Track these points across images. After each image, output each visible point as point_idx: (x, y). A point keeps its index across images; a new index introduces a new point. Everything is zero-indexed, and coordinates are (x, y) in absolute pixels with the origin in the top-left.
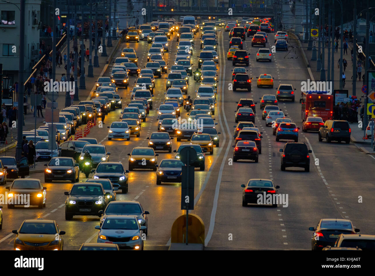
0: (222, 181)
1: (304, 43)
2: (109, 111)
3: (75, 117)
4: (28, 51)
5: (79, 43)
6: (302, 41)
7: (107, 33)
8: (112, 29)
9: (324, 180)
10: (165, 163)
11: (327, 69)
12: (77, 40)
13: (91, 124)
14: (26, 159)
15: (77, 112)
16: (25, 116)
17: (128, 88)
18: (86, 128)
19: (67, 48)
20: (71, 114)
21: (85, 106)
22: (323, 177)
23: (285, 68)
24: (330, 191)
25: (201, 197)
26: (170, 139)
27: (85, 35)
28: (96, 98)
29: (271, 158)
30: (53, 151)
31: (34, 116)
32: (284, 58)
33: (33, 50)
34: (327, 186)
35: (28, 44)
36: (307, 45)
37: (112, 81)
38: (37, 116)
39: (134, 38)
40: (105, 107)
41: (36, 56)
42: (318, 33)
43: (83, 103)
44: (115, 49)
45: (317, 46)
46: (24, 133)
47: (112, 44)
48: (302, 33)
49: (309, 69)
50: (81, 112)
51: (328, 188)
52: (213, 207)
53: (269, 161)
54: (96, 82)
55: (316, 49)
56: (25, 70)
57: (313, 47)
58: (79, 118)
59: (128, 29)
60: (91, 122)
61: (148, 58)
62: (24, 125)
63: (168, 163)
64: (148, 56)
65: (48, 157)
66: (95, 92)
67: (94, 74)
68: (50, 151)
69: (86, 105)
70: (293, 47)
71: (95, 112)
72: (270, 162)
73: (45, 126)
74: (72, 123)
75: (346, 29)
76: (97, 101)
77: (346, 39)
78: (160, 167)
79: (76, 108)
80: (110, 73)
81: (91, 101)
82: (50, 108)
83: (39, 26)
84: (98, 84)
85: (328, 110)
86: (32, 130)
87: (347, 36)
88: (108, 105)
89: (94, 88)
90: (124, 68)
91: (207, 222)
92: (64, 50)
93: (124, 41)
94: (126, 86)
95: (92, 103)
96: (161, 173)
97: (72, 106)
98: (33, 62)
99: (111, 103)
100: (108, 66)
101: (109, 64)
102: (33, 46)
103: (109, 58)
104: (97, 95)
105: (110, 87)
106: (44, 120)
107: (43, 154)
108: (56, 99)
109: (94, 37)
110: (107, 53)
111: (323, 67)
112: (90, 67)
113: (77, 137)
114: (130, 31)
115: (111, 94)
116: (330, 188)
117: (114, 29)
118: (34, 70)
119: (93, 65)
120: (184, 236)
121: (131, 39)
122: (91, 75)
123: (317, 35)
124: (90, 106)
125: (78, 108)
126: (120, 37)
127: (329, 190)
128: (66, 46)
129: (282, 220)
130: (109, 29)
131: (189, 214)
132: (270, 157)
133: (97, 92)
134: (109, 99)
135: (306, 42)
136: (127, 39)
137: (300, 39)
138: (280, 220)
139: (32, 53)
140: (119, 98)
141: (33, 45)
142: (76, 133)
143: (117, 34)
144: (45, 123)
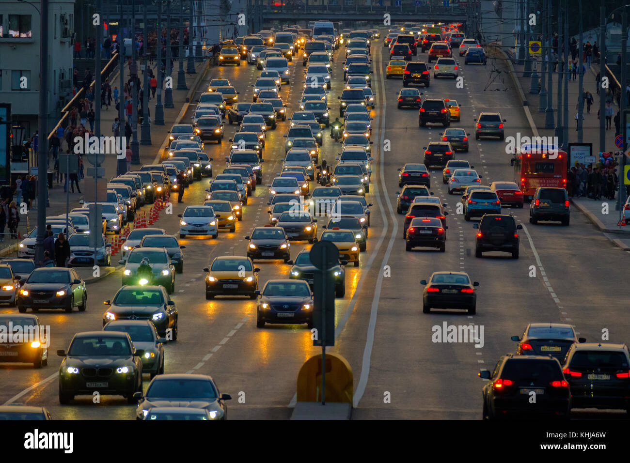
0: (381, 298)
1: (518, 64)
2: (191, 182)
3: (134, 193)
4: (54, 83)
5: (140, 67)
6: (513, 62)
7: (187, 51)
8: (195, 43)
9: (553, 295)
10: (273, 288)
11: (557, 108)
12: (136, 63)
13: (160, 204)
14: (52, 262)
15: (138, 184)
16: (49, 191)
17: (223, 142)
18: (152, 210)
19: (119, 76)
20: (126, 187)
21: (151, 174)
22: (551, 289)
23: (485, 107)
24: (563, 313)
25: (346, 325)
26: (286, 240)
27: (150, 55)
28: (169, 160)
29: (463, 259)
30: (97, 249)
31: (65, 191)
32: (485, 90)
33: (62, 81)
34: (557, 305)
35: (55, 71)
36: (522, 68)
37: (196, 132)
38: (71, 190)
39: (232, 58)
40: (185, 175)
41: (67, 90)
42: (540, 49)
43: (147, 169)
44: (201, 77)
45: (539, 70)
46: (49, 219)
47: (195, 70)
48: (514, 47)
49: (526, 109)
50: (144, 184)
51: (560, 307)
52: (366, 341)
53: (461, 263)
54: (169, 132)
55: (537, 75)
56: (48, 113)
57: (532, 71)
58: (141, 193)
59: (222, 44)
60: (160, 200)
61: (255, 95)
62: (48, 206)
63: (278, 288)
64: (255, 93)
65: (88, 259)
66: (167, 149)
67: (165, 119)
68: (93, 249)
69: (152, 172)
70: (499, 72)
71: (167, 183)
72: (462, 265)
73: (83, 208)
74: (129, 202)
75: (588, 40)
76: (170, 165)
77: (588, 57)
78: (263, 295)
79: (136, 176)
80: (192, 117)
81: (160, 165)
82: (92, 177)
83: (72, 40)
84: (172, 136)
85: (558, 176)
86: (62, 214)
87: (590, 53)
88: (189, 172)
89: (166, 143)
90: (215, 110)
91: (358, 367)
92: (114, 79)
93: (216, 63)
94: (219, 138)
95: (163, 167)
96: (265, 306)
97: (128, 174)
98: (63, 101)
99: (195, 168)
100: (189, 106)
101: (190, 102)
102: (63, 74)
103: (190, 92)
104: (171, 154)
105: (191, 141)
106: (81, 197)
107: (81, 255)
108: (102, 162)
109: (164, 58)
110: (187, 84)
111: (550, 105)
112: (159, 108)
113: (138, 225)
114: (225, 47)
115: (193, 153)
116: (562, 307)
117: (199, 43)
118: (64, 113)
119: (163, 104)
120: (318, 389)
121: (227, 60)
122: (160, 121)
123: (540, 51)
124: (160, 174)
125: (140, 177)
126: (209, 57)
127: (562, 311)
128: (118, 74)
129: (482, 362)
130: (190, 45)
131: (327, 353)
132: (462, 256)
133: (171, 150)
134: (191, 162)
135: (520, 63)
136: (220, 61)
137: (510, 58)
138: (480, 361)
139: (62, 86)
140: (207, 160)
141: (62, 72)
142: (136, 219)
143: (203, 53)
144: (83, 204)
